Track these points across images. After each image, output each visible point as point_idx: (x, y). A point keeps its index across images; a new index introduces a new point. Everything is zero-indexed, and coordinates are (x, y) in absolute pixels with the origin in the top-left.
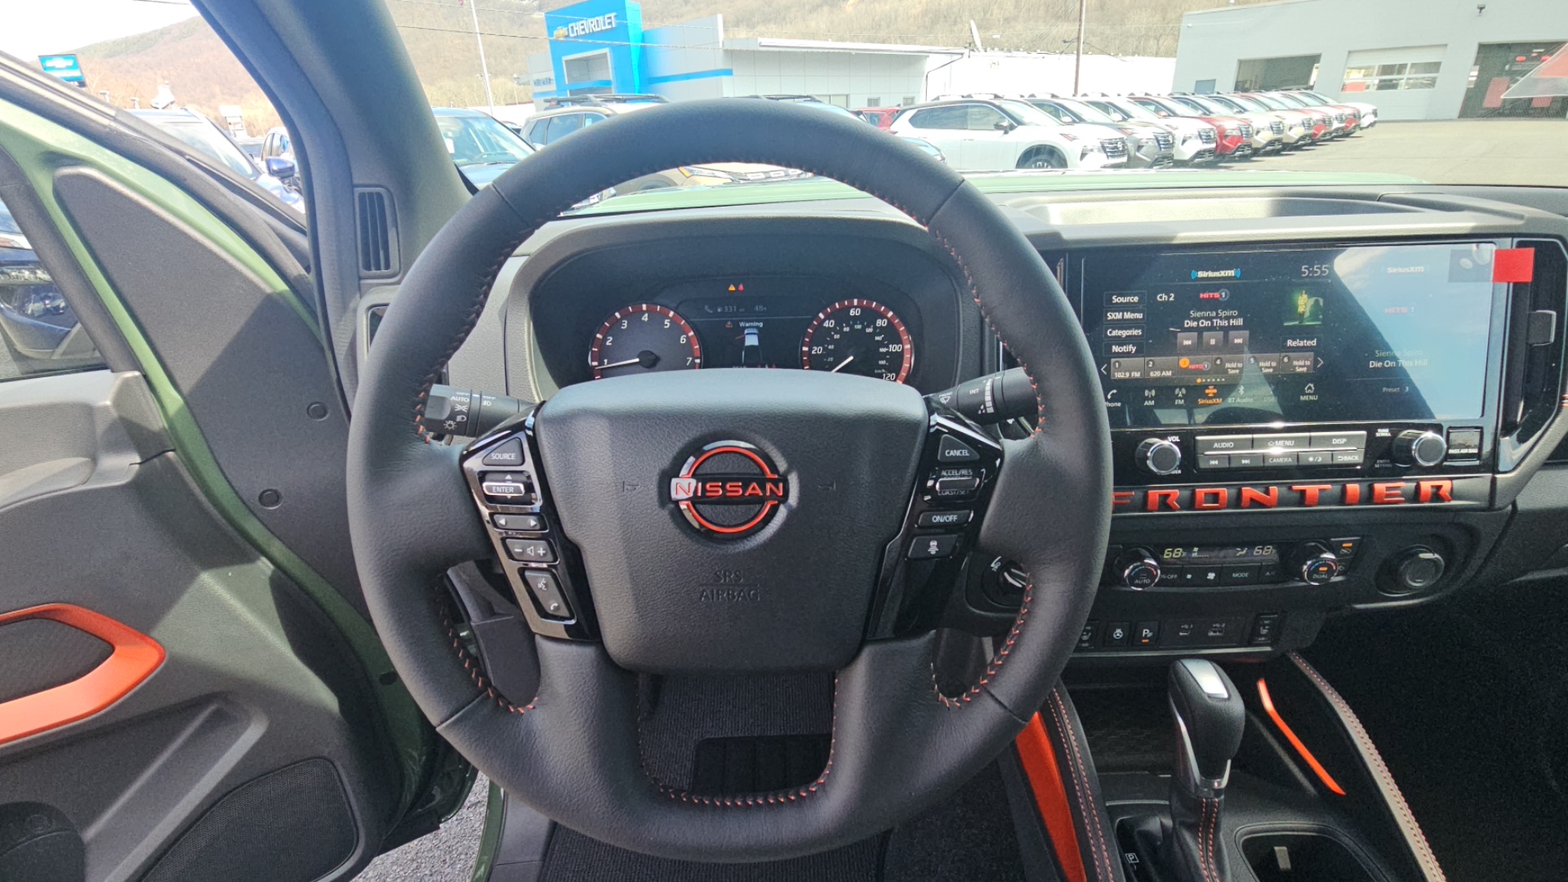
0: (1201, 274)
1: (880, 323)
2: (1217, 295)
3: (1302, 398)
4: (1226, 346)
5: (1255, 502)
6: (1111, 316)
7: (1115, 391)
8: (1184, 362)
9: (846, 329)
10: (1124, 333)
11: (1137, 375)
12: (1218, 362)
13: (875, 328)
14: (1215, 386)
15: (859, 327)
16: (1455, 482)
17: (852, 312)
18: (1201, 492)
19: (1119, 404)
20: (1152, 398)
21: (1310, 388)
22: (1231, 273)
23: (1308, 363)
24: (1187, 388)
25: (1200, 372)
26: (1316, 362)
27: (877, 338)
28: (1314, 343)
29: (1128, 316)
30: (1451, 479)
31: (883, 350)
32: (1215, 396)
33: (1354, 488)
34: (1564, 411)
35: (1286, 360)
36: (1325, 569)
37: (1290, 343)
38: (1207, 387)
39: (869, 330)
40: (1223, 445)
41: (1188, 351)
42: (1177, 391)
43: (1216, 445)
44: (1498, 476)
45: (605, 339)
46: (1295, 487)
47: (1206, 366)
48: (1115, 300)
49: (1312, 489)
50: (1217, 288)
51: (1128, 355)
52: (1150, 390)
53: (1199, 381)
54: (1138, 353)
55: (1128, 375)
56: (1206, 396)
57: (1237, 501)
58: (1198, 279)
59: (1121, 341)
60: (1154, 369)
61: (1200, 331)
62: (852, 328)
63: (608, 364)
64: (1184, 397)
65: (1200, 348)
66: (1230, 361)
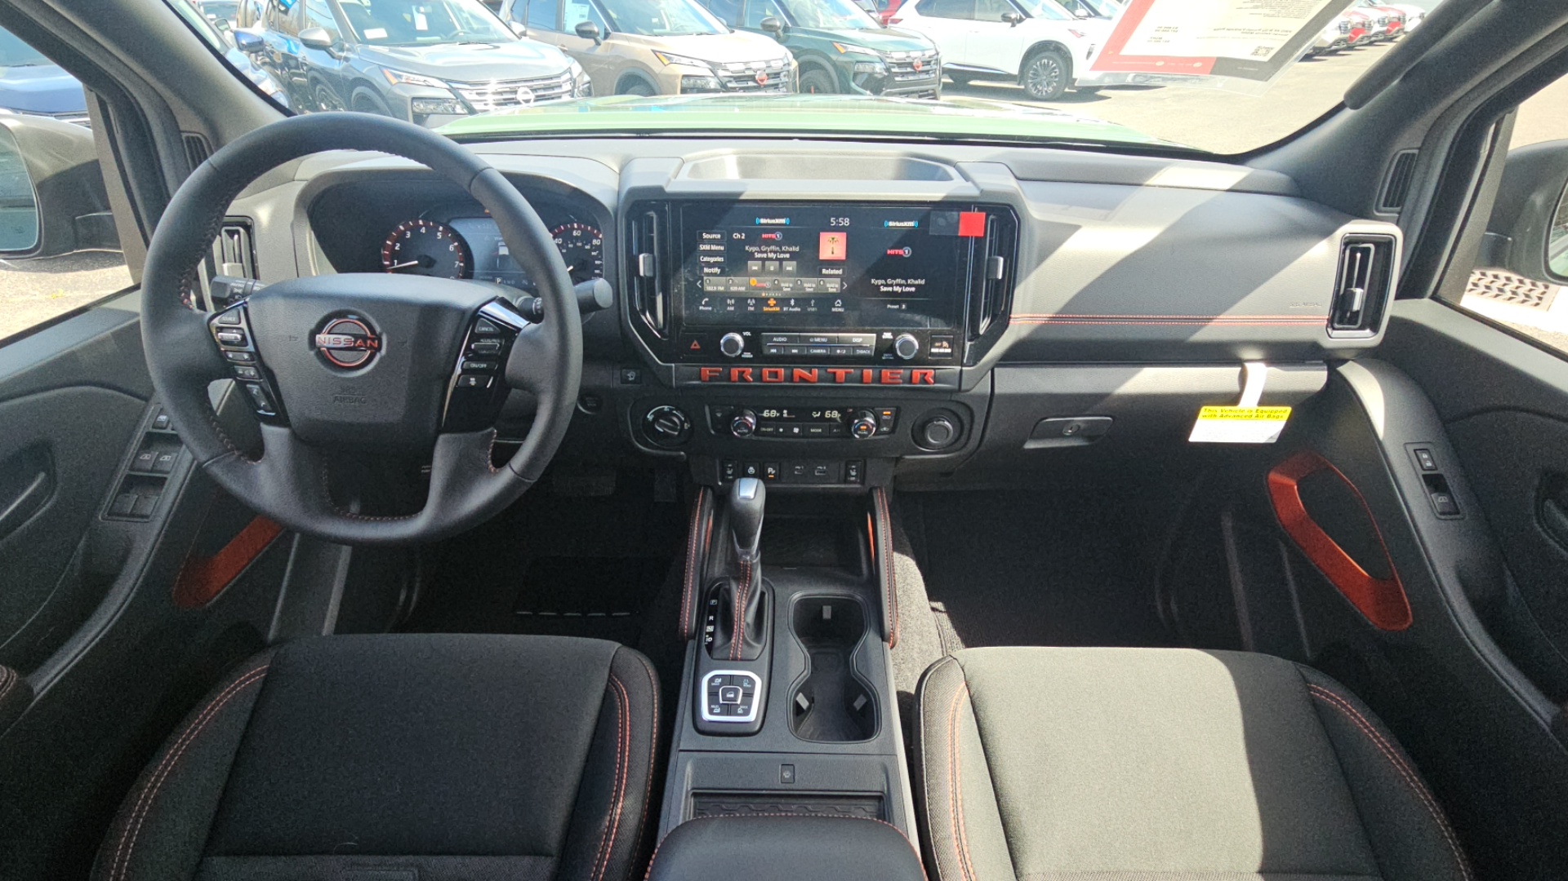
0: (763, 221)
1: (595, 242)
2: (773, 236)
3: (833, 310)
4: (780, 271)
5: (802, 379)
6: (703, 247)
7: (707, 299)
8: (754, 281)
9: (571, 246)
10: (712, 260)
11: (721, 289)
12: (776, 282)
13: (592, 246)
14: (775, 299)
15: (579, 244)
16: (937, 371)
17: (575, 233)
18: (766, 371)
19: (710, 308)
20: (733, 305)
21: (838, 303)
22: (783, 221)
23: (837, 286)
24: (755, 299)
25: (764, 289)
26: (842, 285)
27: (593, 253)
28: (840, 272)
29: (714, 247)
30: (935, 369)
31: (597, 262)
32: (775, 305)
33: (869, 372)
34: (1010, 326)
35: (822, 283)
36: (865, 427)
37: (824, 271)
38: (768, 299)
39: (587, 247)
40: (780, 339)
41: (755, 274)
42: (749, 301)
43: (775, 339)
44: (964, 368)
45: (394, 245)
46: (829, 370)
47: (768, 285)
48: (705, 236)
49: (841, 372)
50: (772, 231)
51: (715, 275)
52: (731, 299)
53: (763, 295)
54: (722, 274)
55: (715, 288)
56: (768, 306)
57: (791, 378)
58: (760, 224)
59: (710, 265)
60: (734, 284)
61: (763, 260)
62: (575, 244)
63: (398, 264)
64: (754, 305)
65: (763, 271)
66: (784, 282)
